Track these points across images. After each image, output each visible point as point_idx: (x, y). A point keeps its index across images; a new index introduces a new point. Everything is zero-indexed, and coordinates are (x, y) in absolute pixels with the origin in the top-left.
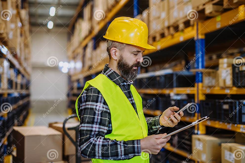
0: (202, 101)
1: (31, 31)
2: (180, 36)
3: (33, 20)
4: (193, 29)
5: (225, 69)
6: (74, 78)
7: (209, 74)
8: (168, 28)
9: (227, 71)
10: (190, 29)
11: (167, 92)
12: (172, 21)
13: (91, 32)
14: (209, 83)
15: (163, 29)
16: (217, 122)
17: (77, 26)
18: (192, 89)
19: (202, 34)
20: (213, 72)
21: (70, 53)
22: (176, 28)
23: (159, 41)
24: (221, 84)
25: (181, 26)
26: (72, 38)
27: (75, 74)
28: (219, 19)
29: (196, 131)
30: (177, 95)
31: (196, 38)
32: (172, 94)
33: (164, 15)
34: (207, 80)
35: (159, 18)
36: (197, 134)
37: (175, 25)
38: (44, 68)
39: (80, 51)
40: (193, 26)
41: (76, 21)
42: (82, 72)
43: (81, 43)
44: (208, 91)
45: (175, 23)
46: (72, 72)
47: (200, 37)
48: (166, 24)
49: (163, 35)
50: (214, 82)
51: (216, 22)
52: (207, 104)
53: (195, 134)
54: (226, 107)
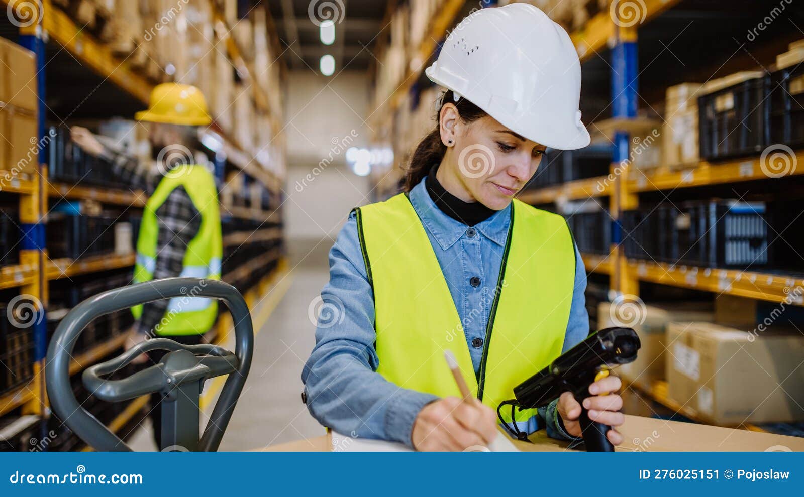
0: (627, 213)
5: (682, 115)
9: (687, 121)
14: (645, 160)
16: (662, 267)
21: (372, 129)
24: (672, 158)
30: (576, 201)
31: (613, 43)
42: (394, 170)
44: (642, 184)
46: (377, 174)
47: (625, 36)
50: (655, 157)
53: (608, 302)
54: (683, 222)
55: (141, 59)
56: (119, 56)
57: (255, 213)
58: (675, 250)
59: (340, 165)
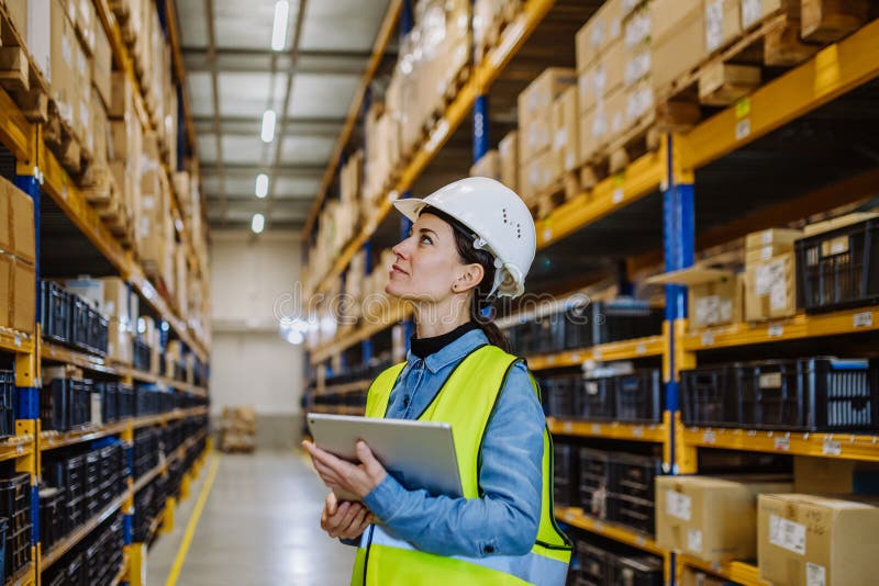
0: (685, 374)
1: (208, 241)
2: (613, 188)
3: (214, 213)
4: (655, 160)
5: (766, 263)
6: (318, 357)
7: (709, 288)
8: (577, 173)
9: (774, 269)
10: (645, 160)
11: (571, 359)
12: (587, 151)
13: (358, 229)
14: (710, 315)
15: (560, 181)
16: (738, 432)
17: (325, 221)
18: (653, 340)
19: (684, 171)
20: (724, 280)
21: (307, 295)
22: (602, 169)
23: (547, 217)
24: (754, 311)
25: (618, 158)
26: (312, 254)
27: (320, 347)
28: (743, 109)
29: (666, 467)
30: (606, 364)
31: (664, 186)
32: (589, 365)
33: (562, 138)
34: (701, 309)
35: (548, 148)
36: (671, 473)
37: (598, 160)
38: (243, 335)
39: (333, 284)
40: (656, 149)
41: (323, 207)
42: (337, 339)
43: (334, 263)
44: (707, 341)
45: (596, 155)
46: (312, 344)
47: (681, 178)
48: (570, 164)
49: (559, 199)
50: (726, 310)
51: (735, 121)
52: (704, 380)
53: (663, 474)
54: (771, 381)
55: (114, 208)
56: (93, 204)
57: (188, 387)
58: (758, 412)
59: (271, 335)
